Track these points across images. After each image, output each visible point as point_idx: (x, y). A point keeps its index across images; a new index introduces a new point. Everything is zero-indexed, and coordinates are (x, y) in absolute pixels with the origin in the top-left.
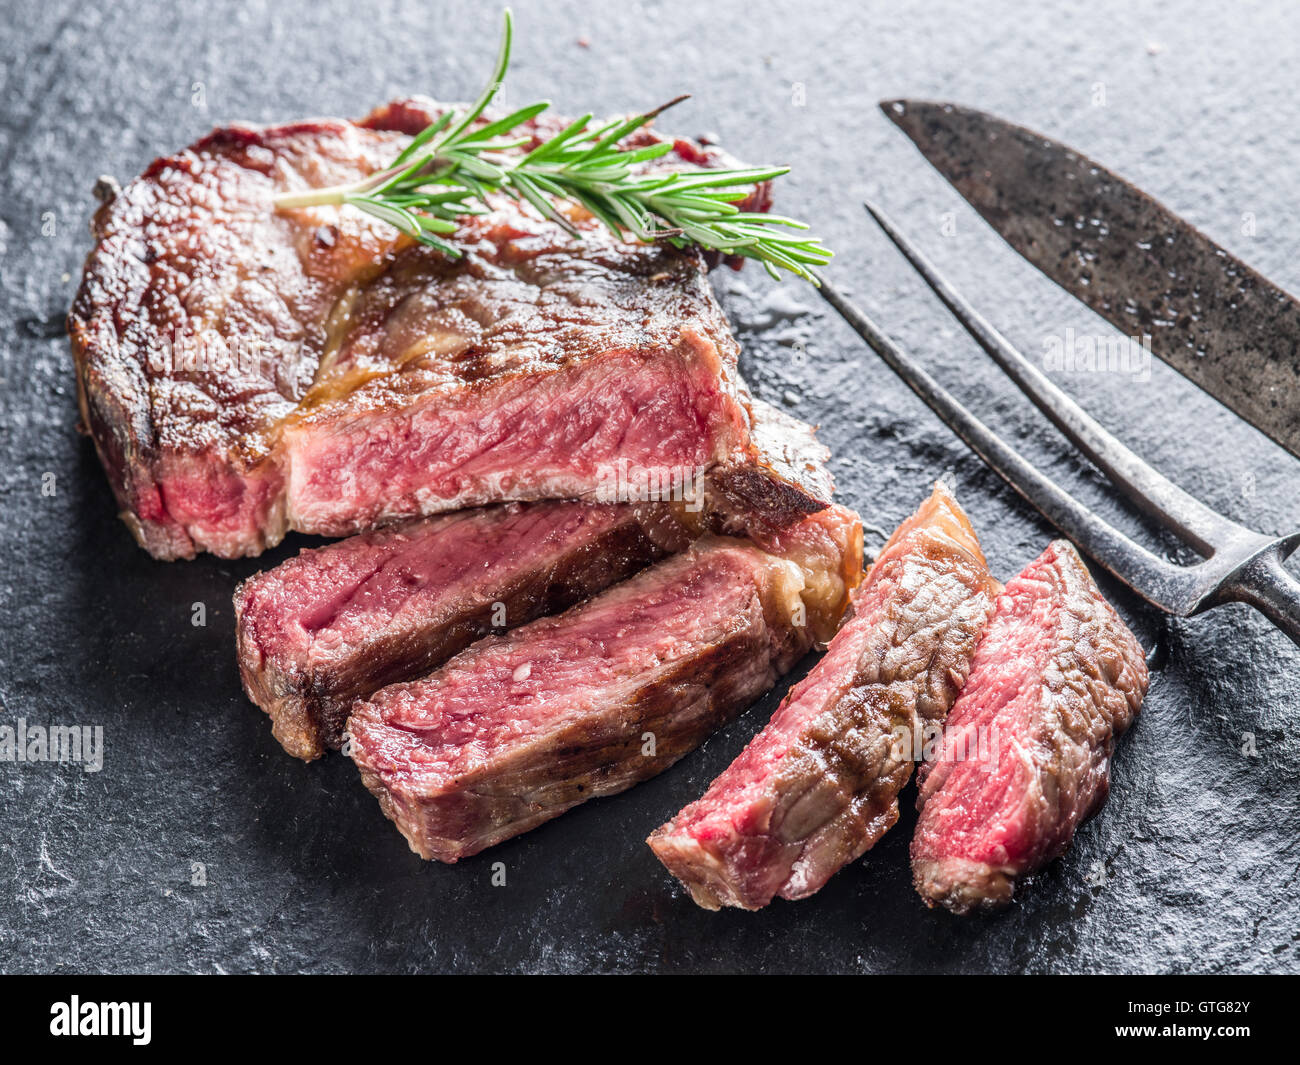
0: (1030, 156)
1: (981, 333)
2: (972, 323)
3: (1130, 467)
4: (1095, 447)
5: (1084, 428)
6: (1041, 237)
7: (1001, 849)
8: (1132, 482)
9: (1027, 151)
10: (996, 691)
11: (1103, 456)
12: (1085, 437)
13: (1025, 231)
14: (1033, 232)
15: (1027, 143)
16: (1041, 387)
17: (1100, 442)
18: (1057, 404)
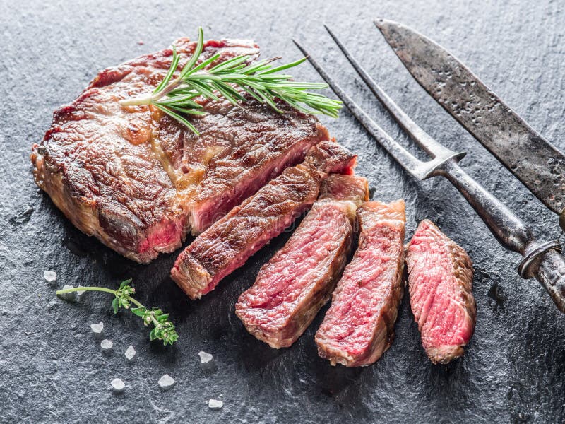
0: (426, 47)
1: (361, 73)
2: (359, 70)
3: (410, 125)
4: (398, 117)
5: (395, 110)
6: (425, 76)
7: (462, 339)
8: (410, 130)
9: (426, 45)
10: (433, 281)
11: (401, 120)
12: (395, 113)
13: (420, 72)
14: (423, 73)
15: (425, 42)
16: (382, 94)
17: (400, 115)
18: (387, 100)
